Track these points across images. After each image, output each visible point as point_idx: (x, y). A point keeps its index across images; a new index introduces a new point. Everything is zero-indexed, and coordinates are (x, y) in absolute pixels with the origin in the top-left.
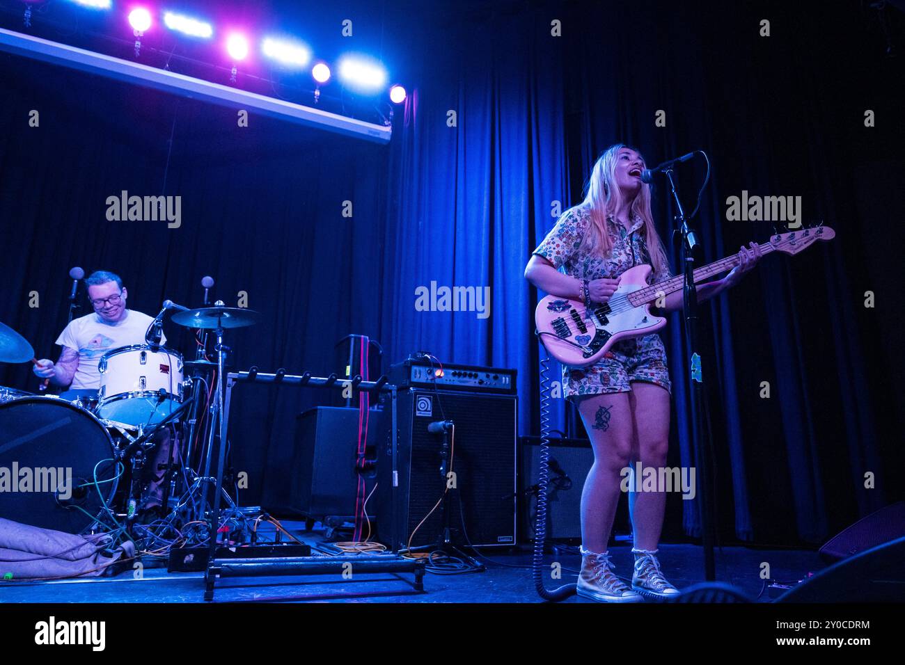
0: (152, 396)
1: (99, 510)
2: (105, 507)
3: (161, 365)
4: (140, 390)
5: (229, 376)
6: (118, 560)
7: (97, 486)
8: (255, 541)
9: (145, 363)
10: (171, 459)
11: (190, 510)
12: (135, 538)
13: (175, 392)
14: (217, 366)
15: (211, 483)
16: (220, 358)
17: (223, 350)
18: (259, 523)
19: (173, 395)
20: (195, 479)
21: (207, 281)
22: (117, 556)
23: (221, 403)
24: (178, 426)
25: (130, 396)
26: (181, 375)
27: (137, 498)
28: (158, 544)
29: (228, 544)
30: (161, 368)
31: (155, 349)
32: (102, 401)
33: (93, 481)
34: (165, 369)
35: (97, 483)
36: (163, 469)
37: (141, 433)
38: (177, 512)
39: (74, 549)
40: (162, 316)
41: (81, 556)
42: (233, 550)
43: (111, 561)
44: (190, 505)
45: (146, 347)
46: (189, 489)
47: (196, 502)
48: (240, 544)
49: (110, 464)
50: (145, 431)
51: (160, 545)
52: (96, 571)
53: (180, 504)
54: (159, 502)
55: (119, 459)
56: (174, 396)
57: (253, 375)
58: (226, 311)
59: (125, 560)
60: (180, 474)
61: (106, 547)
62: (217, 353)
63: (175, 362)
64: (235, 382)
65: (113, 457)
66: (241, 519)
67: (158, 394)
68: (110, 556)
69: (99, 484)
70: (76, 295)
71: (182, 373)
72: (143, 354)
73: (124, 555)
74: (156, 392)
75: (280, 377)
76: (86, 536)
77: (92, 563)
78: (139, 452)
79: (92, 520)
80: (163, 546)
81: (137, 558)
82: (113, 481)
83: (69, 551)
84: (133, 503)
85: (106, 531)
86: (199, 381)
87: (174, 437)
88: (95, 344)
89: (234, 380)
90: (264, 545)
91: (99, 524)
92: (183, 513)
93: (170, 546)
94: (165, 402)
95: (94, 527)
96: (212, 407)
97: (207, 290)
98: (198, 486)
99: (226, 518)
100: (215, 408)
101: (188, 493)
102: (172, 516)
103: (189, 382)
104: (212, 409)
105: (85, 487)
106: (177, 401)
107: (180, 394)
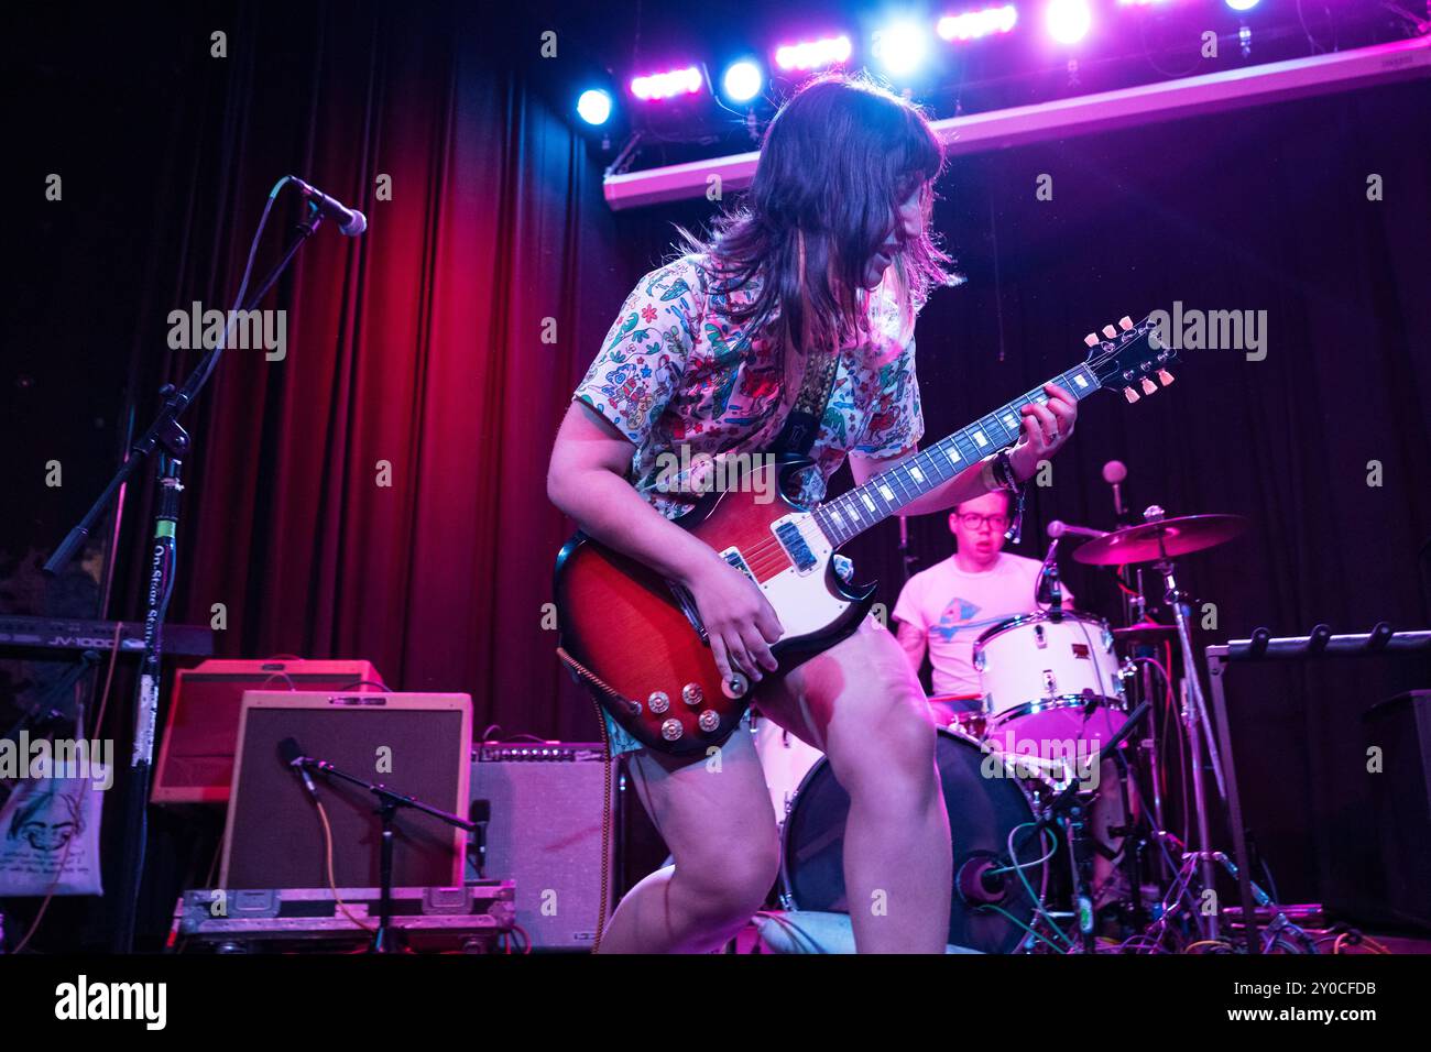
0: (1070, 704)
1: (1032, 914)
2: (1040, 911)
3: (1074, 645)
4: (1048, 696)
5: (1208, 653)
7: (1020, 872)
9: (1044, 646)
10: (1130, 819)
11: (1187, 916)
13: (1110, 692)
14: (1176, 633)
15: (1216, 864)
16: (1179, 617)
17: (1181, 600)
19: (1108, 699)
20: (1186, 856)
21: (1113, 470)
23: (1203, 710)
24: (1130, 753)
25: (1036, 710)
26: (1112, 658)
30: (1075, 651)
31: (1056, 617)
32: (991, 721)
33: (1010, 863)
34: (1081, 651)
35: (1018, 867)
36: (1120, 835)
38: (1165, 919)
40: (1054, 556)
44: (1187, 907)
45: (1040, 617)
46: (1178, 875)
47: (1196, 901)
49: (1030, 833)
53: (1170, 903)
55: (1044, 824)
56: (1111, 701)
57: (1260, 645)
58: (1170, 525)
62: (1171, 608)
63: (1096, 636)
64: (1224, 664)
65: (1034, 820)
67: (1082, 699)
69: (1022, 869)
70: (908, 541)
72: (1039, 630)
74: (1077, 697)
75: (1319, 643)
78: (1075, 810)
79: (1025, 931)
82: (1042, 864)
84: (1085, 904)
86: (1146, 665)
87: (1125, 776)
88: (951, 616)
89: (1222, 659)
91: (1036, 938)
92: (1174, 919)
94: (1096, 712)
95: (1030, 944)
96: (1184, 714)
97: (1116, 486)
98: (1193, 869)
99: (1270, 938)
100: (1192, 716)
101: (1178, 884)
102: (1159, 928)
103: (1130, 670)
104: (1187, 717)
105: (1001, 874)
106: (1118, 709)
107: (1118, 695)
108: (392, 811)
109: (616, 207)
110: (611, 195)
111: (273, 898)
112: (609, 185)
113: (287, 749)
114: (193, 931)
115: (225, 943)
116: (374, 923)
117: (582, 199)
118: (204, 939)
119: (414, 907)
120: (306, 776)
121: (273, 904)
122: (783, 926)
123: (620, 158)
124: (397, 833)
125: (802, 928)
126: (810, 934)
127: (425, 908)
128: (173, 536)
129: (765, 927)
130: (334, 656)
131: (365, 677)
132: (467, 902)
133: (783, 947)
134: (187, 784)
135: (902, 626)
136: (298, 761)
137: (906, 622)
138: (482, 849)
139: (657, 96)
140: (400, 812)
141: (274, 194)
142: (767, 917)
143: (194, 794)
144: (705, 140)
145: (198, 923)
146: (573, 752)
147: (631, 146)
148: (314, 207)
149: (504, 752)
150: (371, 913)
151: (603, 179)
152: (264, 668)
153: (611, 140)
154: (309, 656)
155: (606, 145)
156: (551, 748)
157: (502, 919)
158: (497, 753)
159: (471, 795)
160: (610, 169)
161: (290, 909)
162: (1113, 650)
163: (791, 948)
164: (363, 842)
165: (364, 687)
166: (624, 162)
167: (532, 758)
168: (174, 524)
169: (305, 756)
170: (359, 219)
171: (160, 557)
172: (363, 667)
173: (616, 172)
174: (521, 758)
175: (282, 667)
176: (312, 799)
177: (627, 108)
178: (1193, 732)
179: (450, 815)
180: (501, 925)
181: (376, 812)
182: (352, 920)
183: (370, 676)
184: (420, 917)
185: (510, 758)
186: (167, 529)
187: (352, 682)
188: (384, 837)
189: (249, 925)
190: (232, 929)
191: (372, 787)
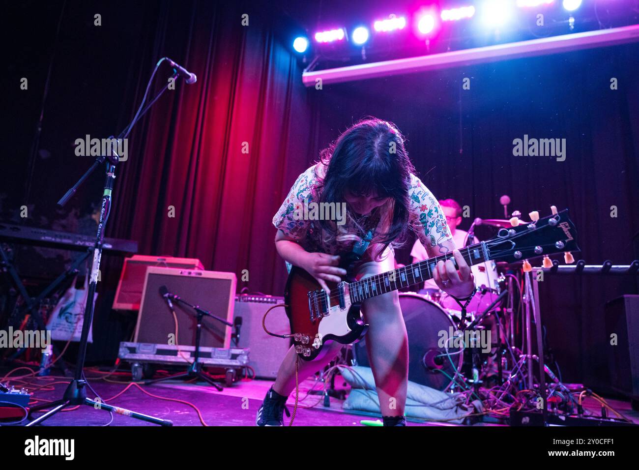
1: (454, 374)
2: (457, 373)
6: (472, 413)
7: (449, 357)
8: (583, 413)
10: (499, 340)
11: (520, 381)
12: (483, 398)
13: (493, 286)
15: (534, 360)
18: (583, 398)
20: (521, 356)
21: (504, 199)
22: (471, 411)
23: (531, 294)
24: (501, 314)
26: (495, 273)
27: (479, 368)
28: (500, 405)
29: (557, 413)
30: (479, 269)
33: (446, 353)
35: (449, 354)
36: (495, 347)
37: (473, 319)
38: (510, 381)
39: (442, 402)
40: (473, 229)
41: (446, 407)
42: (563, 418)
43: (467, 414)
44: (519, 377)
46: (517, 364)
47: (524, 375)
48: (568, 414)
50: (476, 317)
51: (502, 406)
52: (458, 419)
53: (512, 375)
54: (496, 372)
56: (493, 290)
57: (555, 268)
59: (477, 414)
60: (508, 351)
61: (463, 403)
66: (565, 392)
67: (481, 289)
68: (466, 409)
69: (450, 355)
71: (496, 271)
73: (476, 410)
75: (580, 267)
76: (449, 393)
77: (455, 414)
79: (451, 381)
80: (504, 407)
81: (486, 414)
82: (459, 354)
83: (438, 403)
84: (476, 371)
85: (462, 391)
86: (511, 279)
87: (498, 323)
89: (539, 273)
90: (592, 418)
91: (456, 384)
92: (515, 383)
93: (508, 408)
95: (452, 387)
96: (524, 298)
97: (505, 207)
98: (524, 362)
99: (552, 390)
100: (527, 298)
101: (516, 367)
102: (507, 385)
103: (503, 278)
104: (525, 300)
105: (442, 357)
106: (496, 294)
107: (497, 288)
108: (202, 316)
109: (307, 86)
110: (305, 81)
111: (154, 348)
112: (305, 77)
113: (163, 290)
114: (123, 358)
115: (135, 363)
116: (192, 360)
117: (294, 82)
118: (127, 361)
119: (208, 355)
120: (169, 301)
121: (154, 350)
122: (350, 372)
123: (310, 66)
124: (203, 326)
125: (359, 373)
126: (361, 375)
127: (212, 355)
128: (110, 195)
129: (344, 371)
130: (186, 256)
131: (197, 265)
132: (229, 355)
133: (350, 380)
134: (126, 302)
135: (414, 259)
136: (166, 295)
137: (415, 258)
138: (238, 336)
139: (325, 41)
140: (205, 317)
141: (159, 64)
142: (344, 367)
143: (128, 306)
144: (345, 59)
145: (125, 355)
146: (276, 300)
147: (314, 61)
148: (175, 71)
149: (249, 298)
150: (191, 356)
151: (302, 74)
152: (158, 260)
153: (307, 58)
154: (176, 256)
155: (304, 60)
156: (268, 298)
157: (243, 363)
158: (246, 298)
159: (234, 314)
160: (305, 70)
161: (160, 352)
162: (496, 269)
163: (353, 380)
164: (190, 328)
165: (196, 268)
166: (311, 67)
167: (260, 302)
168: (111, 191)
169: (170, 293)
170: (193, 77)
171: (105, 203)
172: (196, 262)
173: (308, 71)
174: (255, 301)
175: (165, 260)
176: (171, 310)
177: (313, 46)
178: (528, 305)
179: (224, 320)
180: (242, 365)
181: (194, 317)
182: (184, 358)
183: (199, 265)
184: (210, 359)
185: (251, 301)
186: (108, 192)
187: (192, 267)
188: (198, 327)
189: (144, 357)
190: (137, 358)
191: (194, 307)
